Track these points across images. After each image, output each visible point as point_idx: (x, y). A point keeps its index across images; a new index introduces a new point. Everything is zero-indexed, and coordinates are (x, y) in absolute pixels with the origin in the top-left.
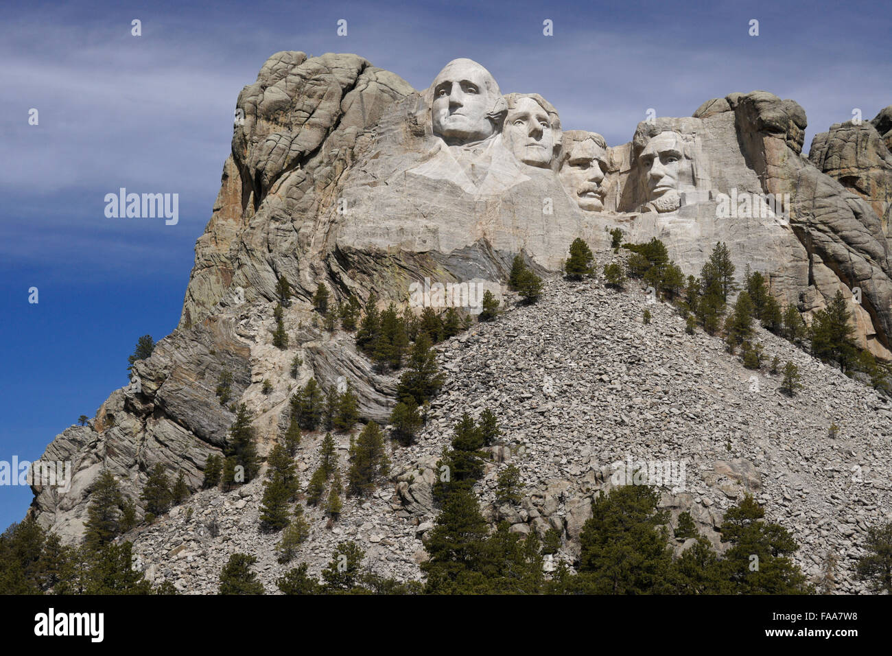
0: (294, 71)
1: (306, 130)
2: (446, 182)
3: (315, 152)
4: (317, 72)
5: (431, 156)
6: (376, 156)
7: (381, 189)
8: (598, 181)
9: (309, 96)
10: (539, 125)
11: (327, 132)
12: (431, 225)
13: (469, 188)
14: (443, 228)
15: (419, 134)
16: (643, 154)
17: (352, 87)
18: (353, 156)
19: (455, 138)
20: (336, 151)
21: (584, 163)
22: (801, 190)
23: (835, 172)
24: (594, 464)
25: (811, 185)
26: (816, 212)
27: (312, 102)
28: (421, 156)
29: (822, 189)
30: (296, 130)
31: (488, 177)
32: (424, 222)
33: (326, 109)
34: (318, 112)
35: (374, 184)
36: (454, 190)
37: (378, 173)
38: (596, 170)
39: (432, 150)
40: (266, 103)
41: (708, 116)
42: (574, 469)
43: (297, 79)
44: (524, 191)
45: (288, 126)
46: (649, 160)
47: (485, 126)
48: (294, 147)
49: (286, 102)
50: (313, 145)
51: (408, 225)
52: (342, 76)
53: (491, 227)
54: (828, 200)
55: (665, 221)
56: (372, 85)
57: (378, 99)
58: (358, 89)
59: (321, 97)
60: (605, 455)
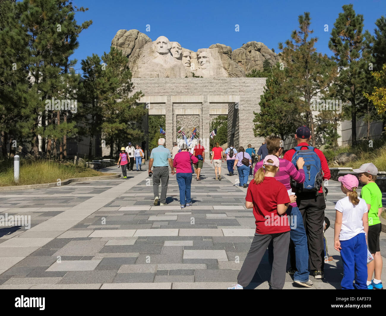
0: (125, 35)
1: (128, 49)
2: (160, 64)
3: (130, 54)
4: (129, 35)
5: (156, 57)
6: (144, 56)
7: (146, 65)
8: (189, 61)
9: (128, 41)
10: (177, 50)
11: (132, 50)
12: (157, 73)
13: (164, 65)
14: (160, 74)
15: (153, 52)
16: (199, 56)
17: (136, 38)
18: (139, 56)
19: (161, 54)
20: (135, 55)
21: (186, 57)
22: (230, 66)
23: (237, 60)
24: (193, 126)
25: (232, 65)
26: (233, 71)
27: (129, 42)
28: (154, 57)
29: (235, 66)
30: (126, 49)
31: (168, 63)
32: (155, 73)
33: (132, 44)
34: (130, 45)
35: (144, 63)
36: (162, 65)
37: (145, 61)
38: (188, 58)
39: (156, 56)
40: (119, 43)
41: (212, 48)
42: (190, 127)
43: (125, 37)
44: (175, 66)
45: (124, 48)
46: (200, 58)
47: (167, 51)
48: (126, 53)
49: (123, 42)
50: (130, 53)
51: (152, 73)
52: (134, 36)
53: (169, 74)
54: (236, 69)
55: (204, 71)
56: (141, 38)
57: (142, 41)
58: (138, 39)
59: (131, 41)
60: (195, 124)
